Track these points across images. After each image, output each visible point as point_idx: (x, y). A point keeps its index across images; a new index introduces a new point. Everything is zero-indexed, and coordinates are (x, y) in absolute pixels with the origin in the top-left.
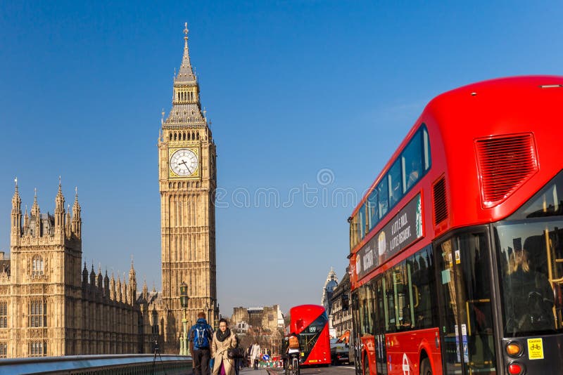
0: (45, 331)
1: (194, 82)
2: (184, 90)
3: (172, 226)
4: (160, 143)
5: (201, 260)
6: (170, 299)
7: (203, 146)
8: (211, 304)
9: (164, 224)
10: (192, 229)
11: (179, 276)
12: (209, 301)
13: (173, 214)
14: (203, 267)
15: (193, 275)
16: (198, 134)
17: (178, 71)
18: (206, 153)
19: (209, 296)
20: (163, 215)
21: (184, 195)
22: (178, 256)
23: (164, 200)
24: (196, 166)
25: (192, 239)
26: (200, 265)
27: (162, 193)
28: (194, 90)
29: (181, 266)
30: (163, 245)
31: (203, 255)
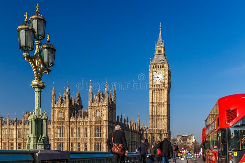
0: (101, 139)
1: (163, 46)
2: (159, 49)
3: (154, 102)
4: (149, 70)
5: (164, 115)
6: (152, 129)
7: (166, 70)
8: (168, 131)
9: (150, 101)
10: (161, 103)
11: (156, 120)
12: (167, 130)
13: (154, 97)
14: (165, 117)
15: (161, 120)
16: (164, 66)
17: (157, 42)
18: (167, 73)
19: (167, 128)
20: (150, 97)
21: (158, 90)
22: (156, 113)
23: (150, 92)
24: (163, 78)
25: (161, 107)
26: (163, 117)
27: (150, 89)
28: (163, 49)
29: (156, 117)
30: (150, 109)
31: (165, 112)
